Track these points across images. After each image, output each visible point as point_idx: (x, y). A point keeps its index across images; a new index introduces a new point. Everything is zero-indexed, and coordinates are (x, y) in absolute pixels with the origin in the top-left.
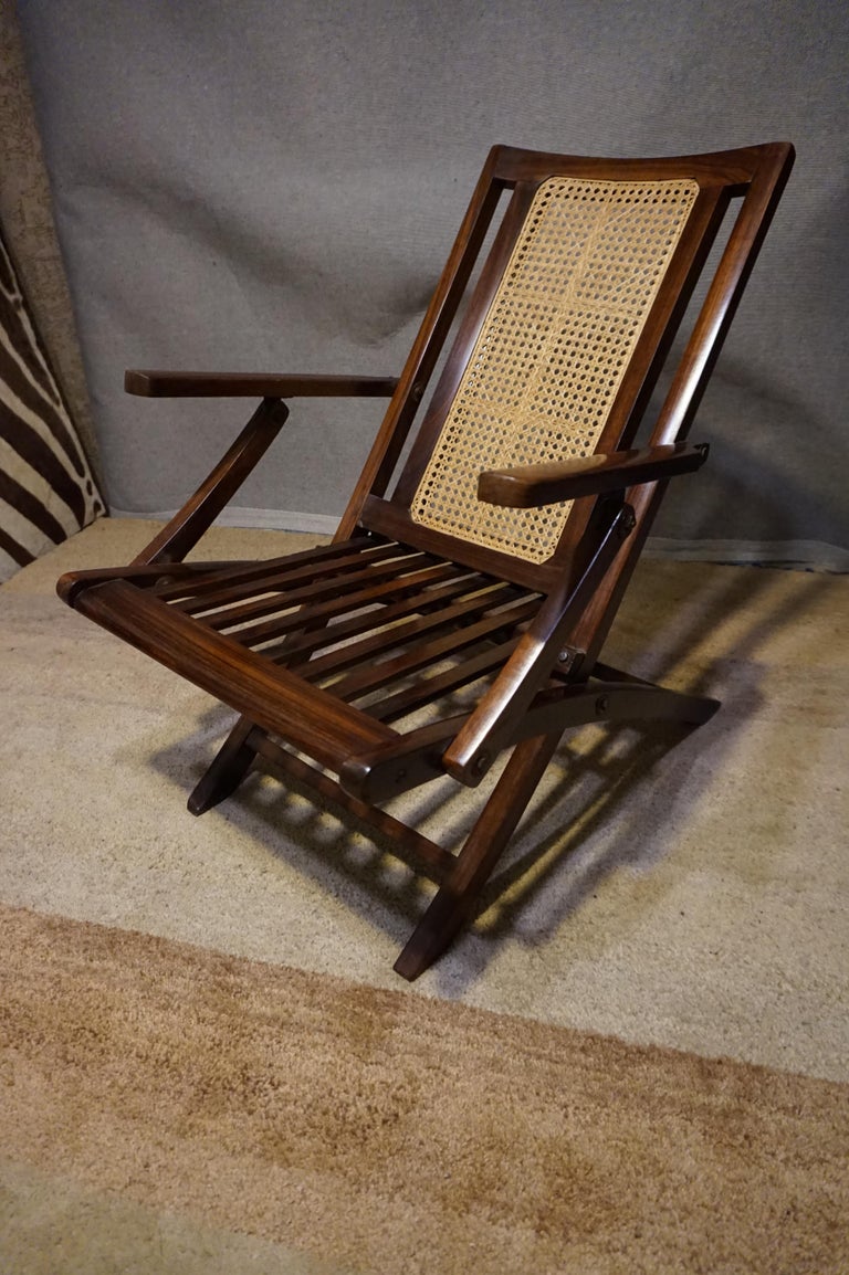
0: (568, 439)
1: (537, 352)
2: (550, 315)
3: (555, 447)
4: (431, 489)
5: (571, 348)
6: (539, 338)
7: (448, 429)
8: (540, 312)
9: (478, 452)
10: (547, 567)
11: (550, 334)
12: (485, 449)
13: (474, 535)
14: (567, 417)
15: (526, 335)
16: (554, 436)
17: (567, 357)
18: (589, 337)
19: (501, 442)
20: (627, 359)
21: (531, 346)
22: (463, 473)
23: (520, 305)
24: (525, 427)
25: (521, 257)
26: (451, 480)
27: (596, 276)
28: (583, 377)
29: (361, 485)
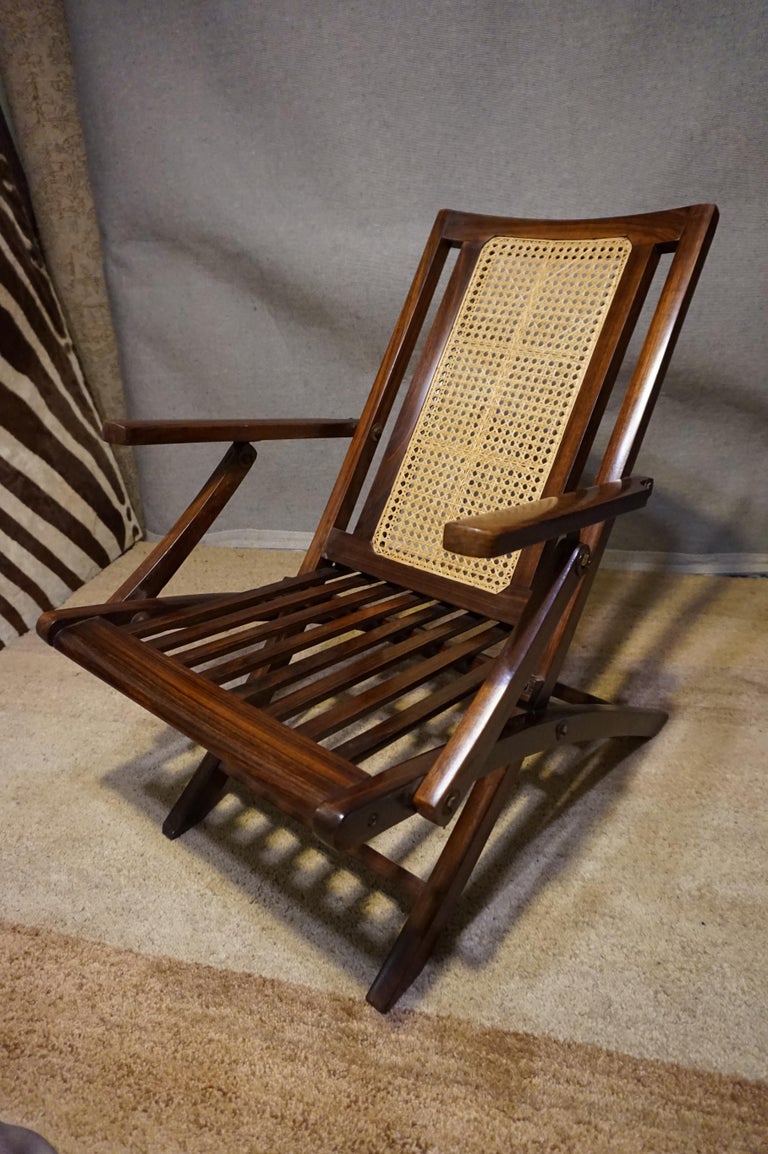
0: (520, 476)
1: (487, 395)
2: (499, 360)
3: (507, 483)
4: (391, 522)
5: (519, 391)
6: (488, 382)
7: (406, 467)
8: (489, 358)
9: (435, 487)
10: (504, 596)
11: (499, 378)
12: (441, 485)
13: (433, 566)
14: (518, 455)
15: (476, 380)
16: (506, 472)
17: (516, 399)
18: (536, 381)
19: (456, 478)
20: (572, 401)
21: (481, 390)
22: (421, 508)
23: (470, 352)
24: (478, 465)
25: (469, 309)
26: (410, 514)
27: (539, 326)
28: (531, 418)
29: (325, 520)
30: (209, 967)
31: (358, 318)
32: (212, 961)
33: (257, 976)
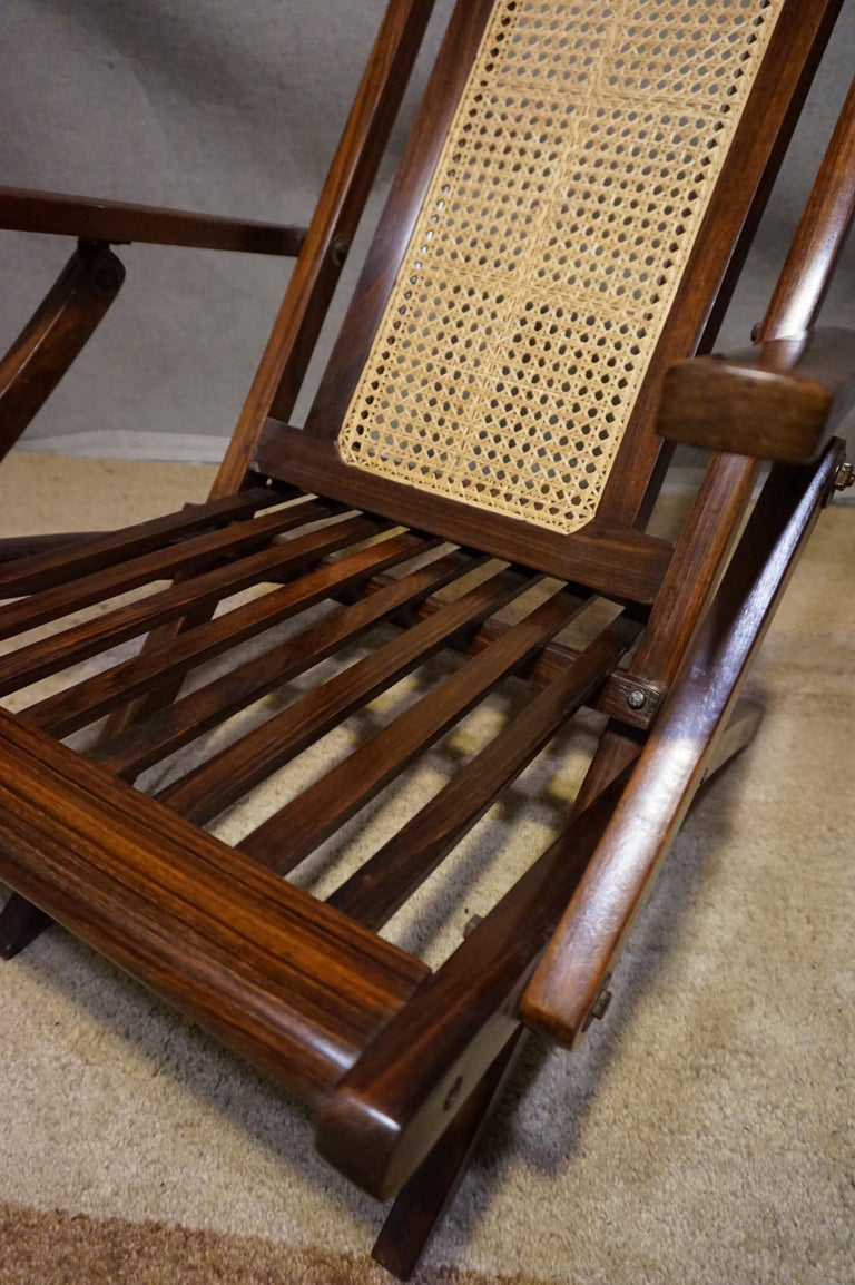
0: (608, 326)
1: (543, 180)
2: (564, 116)
3: (584, 339)
4: (371, 409)
5: (603, 173)
6: (545, 156)
7: (395, 311)
8: (544, 113)
9: (450, 347)
10: (584, 539)
11: (565, 150)
12: (461, 342)
13: (449, 486)
14: (603, 288)
15: (522, 152)
16: (582, 319)
17: (598, 188)
18: (636, 153)
19: (489, 331)
20: (706, 189)
21: (531, 170)
22: (424, 382)
23: (509, 102)
24: (529, 306)
25: (506, 21)
26: (405, 394)
27: (641, 49)
28: (628, 221)
29: (253, 405)
30: (81, 1217)
31: (282, 86)
32: (86, 1204)
33: (171, 1226)
